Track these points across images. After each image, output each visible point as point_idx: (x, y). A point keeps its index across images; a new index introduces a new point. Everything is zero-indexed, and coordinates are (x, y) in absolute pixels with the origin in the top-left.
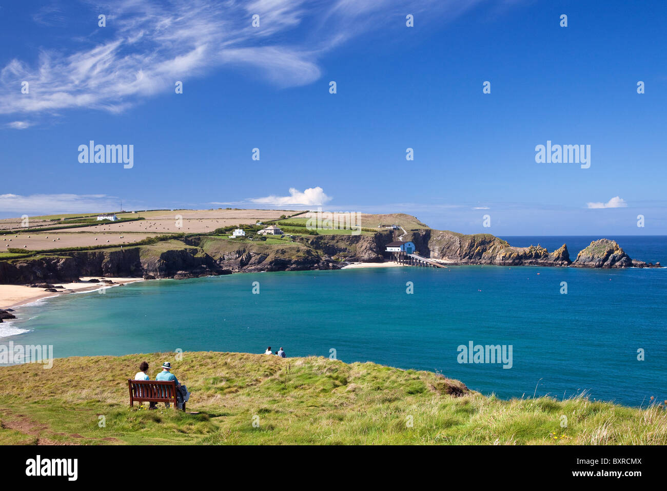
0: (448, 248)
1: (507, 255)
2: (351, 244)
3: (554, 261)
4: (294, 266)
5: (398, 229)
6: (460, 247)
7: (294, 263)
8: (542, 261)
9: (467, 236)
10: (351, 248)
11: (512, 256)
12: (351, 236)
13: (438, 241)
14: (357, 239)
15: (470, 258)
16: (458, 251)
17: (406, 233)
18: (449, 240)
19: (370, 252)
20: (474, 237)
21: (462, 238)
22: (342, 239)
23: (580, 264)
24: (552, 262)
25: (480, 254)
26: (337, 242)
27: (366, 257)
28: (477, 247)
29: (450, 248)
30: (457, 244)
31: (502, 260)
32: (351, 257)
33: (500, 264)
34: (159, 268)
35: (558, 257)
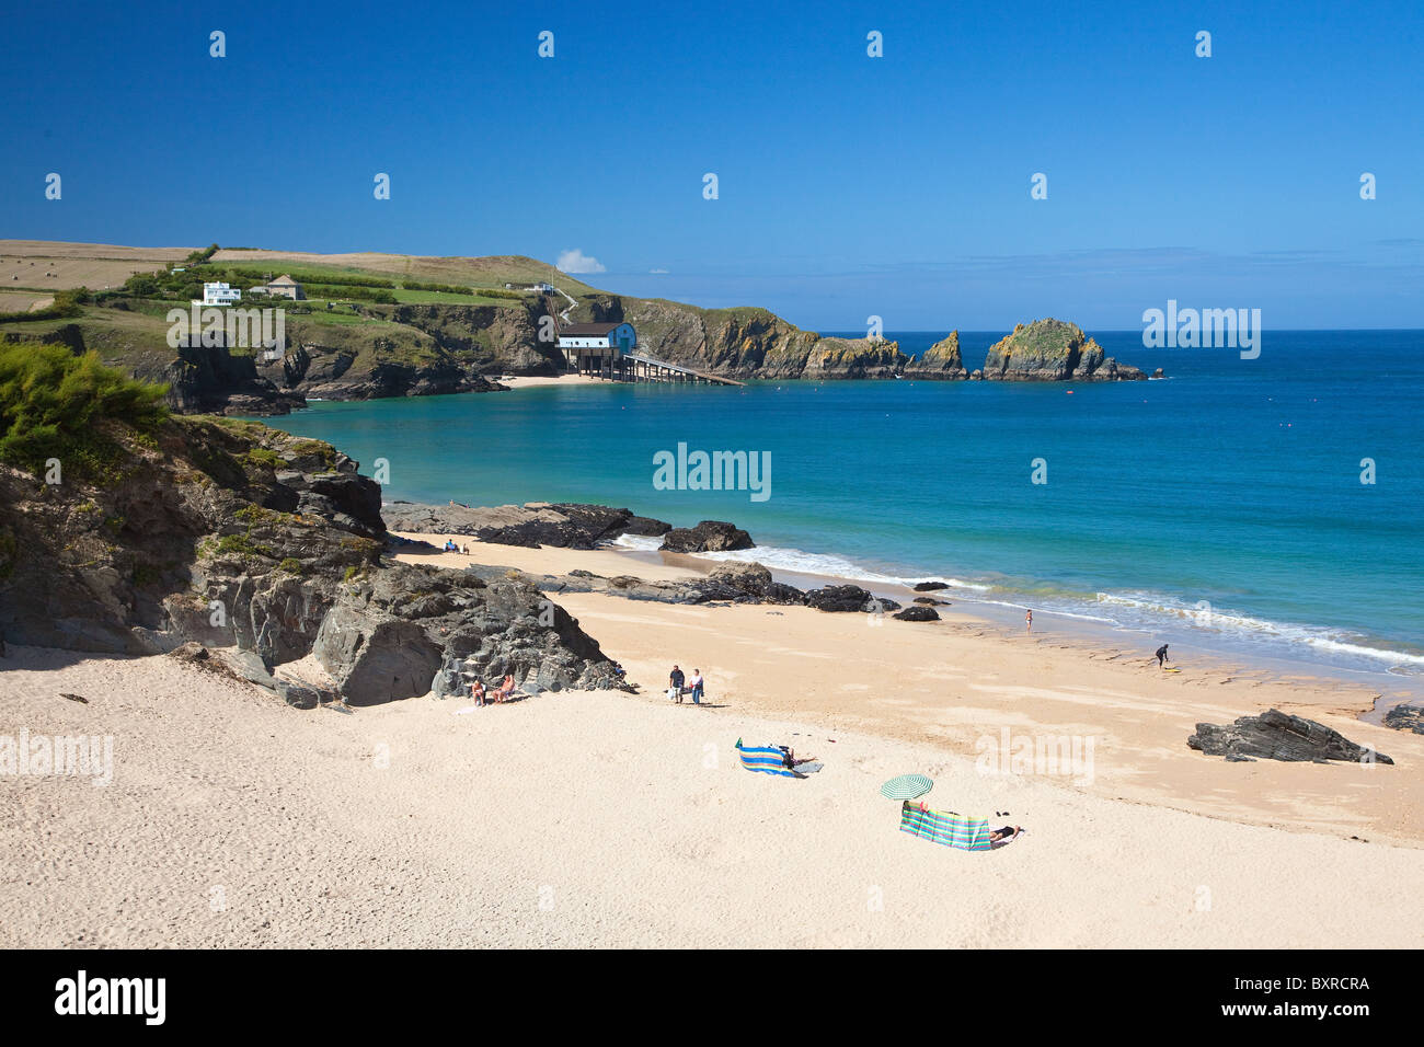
0: (675, 341)
1: (835, 357)
2: (475, 330)
3: (944, 368)
4: (423, 383)
5: (556, 294)
6: (706, 338)
7: (422, 376)
8: (915, 370)
9: (720, 313)
10: (479, 337)
11: (844, 357)
12: (472, 309)
13: (644, 324)
14: (484, 317)
15: (733, 364)
16: (703, 348)
17: (574, 304)
18: (676, 324)
19: (527, 348)
20: (734, 314)
21: (708, 317)
22: (453, 316)
23: (1019, 375)
24: (939, 370)
25: (757, 356)
26: (445, 323)
27: (519, 360)
28: (743, 339)
29: (680, 341)
30: (697, 329)
31: (824, 368)
32: (485, 361)
33: (821, 377)
34: (180, 385)
35: (952, 360)
